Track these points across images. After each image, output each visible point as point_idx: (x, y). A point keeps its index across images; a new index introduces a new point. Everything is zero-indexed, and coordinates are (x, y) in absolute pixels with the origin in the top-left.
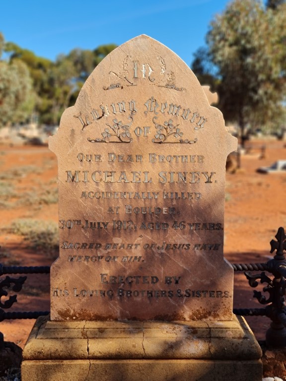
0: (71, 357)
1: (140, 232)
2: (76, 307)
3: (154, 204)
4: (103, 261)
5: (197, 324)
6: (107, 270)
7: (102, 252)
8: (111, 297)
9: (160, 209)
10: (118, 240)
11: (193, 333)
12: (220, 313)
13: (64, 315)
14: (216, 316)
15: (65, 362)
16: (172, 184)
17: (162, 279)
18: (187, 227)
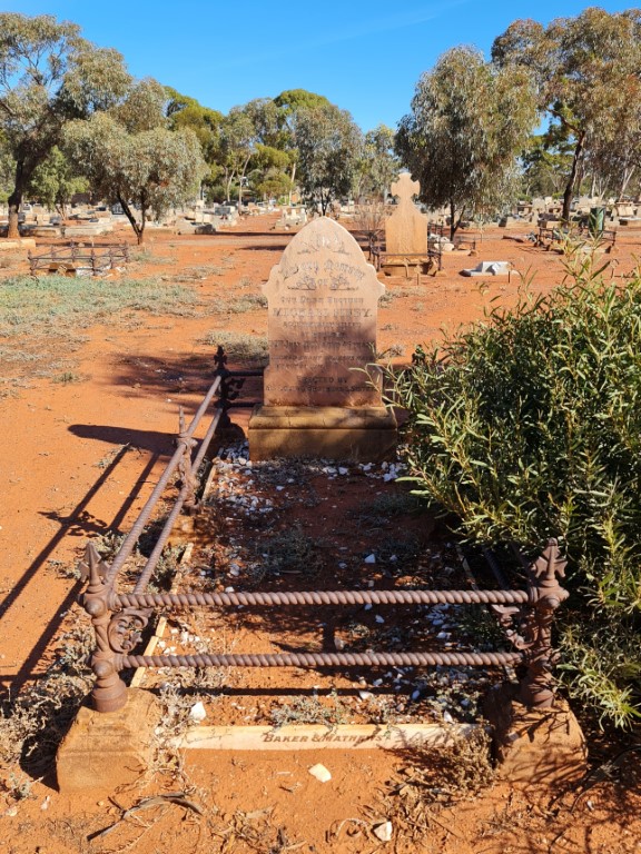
0: (278, 428)
1: (322, 349)
2: (280, 397)
3: (330, 330)
4: (298, 367)
5: (358, 408)
6: (300, 373)
7: (298, 362)
8: (304, 391)
9: (334, 334)
10: (307, 354)
11: (355, 413)
12: (373, 401)
13: (273, 402)
14: (371, 403)
15: (275, 431)
16: (342, 317)
17: (336, 379)
18: (353, 346)
